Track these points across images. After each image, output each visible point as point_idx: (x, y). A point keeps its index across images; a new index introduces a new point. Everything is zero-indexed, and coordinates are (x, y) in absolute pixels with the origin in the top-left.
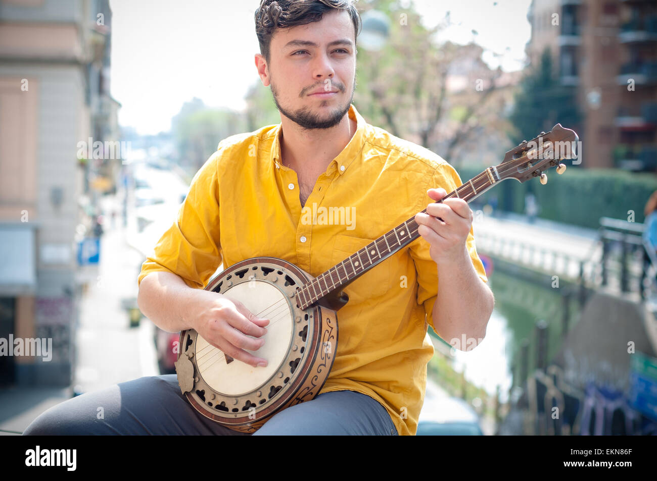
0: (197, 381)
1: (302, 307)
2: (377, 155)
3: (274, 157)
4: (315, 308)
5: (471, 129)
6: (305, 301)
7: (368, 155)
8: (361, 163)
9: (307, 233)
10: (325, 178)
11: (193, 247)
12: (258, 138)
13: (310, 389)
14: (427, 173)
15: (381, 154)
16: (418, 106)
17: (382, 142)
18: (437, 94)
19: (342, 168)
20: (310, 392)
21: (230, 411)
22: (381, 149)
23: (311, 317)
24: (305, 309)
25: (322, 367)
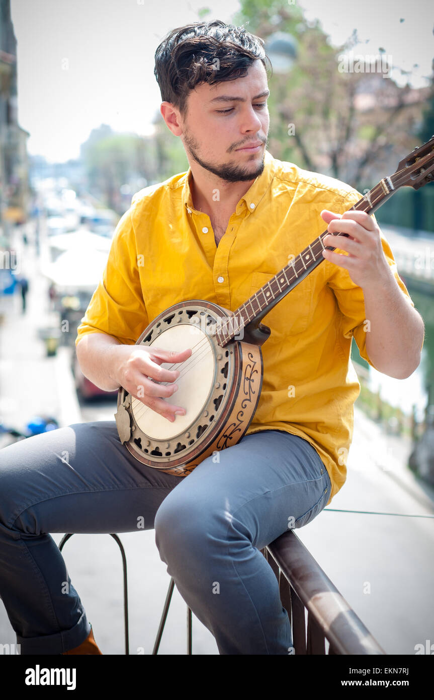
0: (133, 430)
1: (222, 344)
2: (285, 191)
3: (185, 202)
4: (235, 344)
5: (381, 148)
6: (224, 338)
7: (276, 192)
8: (270, 199)
9: (223, 273)
10: (236, 217)
11: (118, 305)
12: (168, 187)
13: (237, 425)
14: (336, 201)
15: (289, 188)
16: (326, 127)
17: (291, 177)
18: (345, 113)
19: (252, 206)
20: (237, 428)
21: (164, 455)
22: (289, 183)
23: (231, 353)
24: (225, 346)
25: (247, 402)
